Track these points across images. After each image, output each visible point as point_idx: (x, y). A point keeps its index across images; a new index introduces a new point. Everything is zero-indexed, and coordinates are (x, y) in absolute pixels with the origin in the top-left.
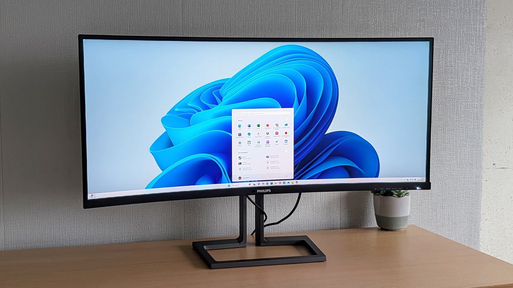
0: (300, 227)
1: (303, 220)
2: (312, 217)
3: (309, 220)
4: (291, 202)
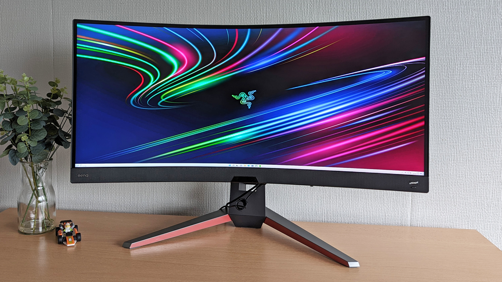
0: (359, 218)
1: (363, 210)
2: (374, 209)
3: (371, 211)
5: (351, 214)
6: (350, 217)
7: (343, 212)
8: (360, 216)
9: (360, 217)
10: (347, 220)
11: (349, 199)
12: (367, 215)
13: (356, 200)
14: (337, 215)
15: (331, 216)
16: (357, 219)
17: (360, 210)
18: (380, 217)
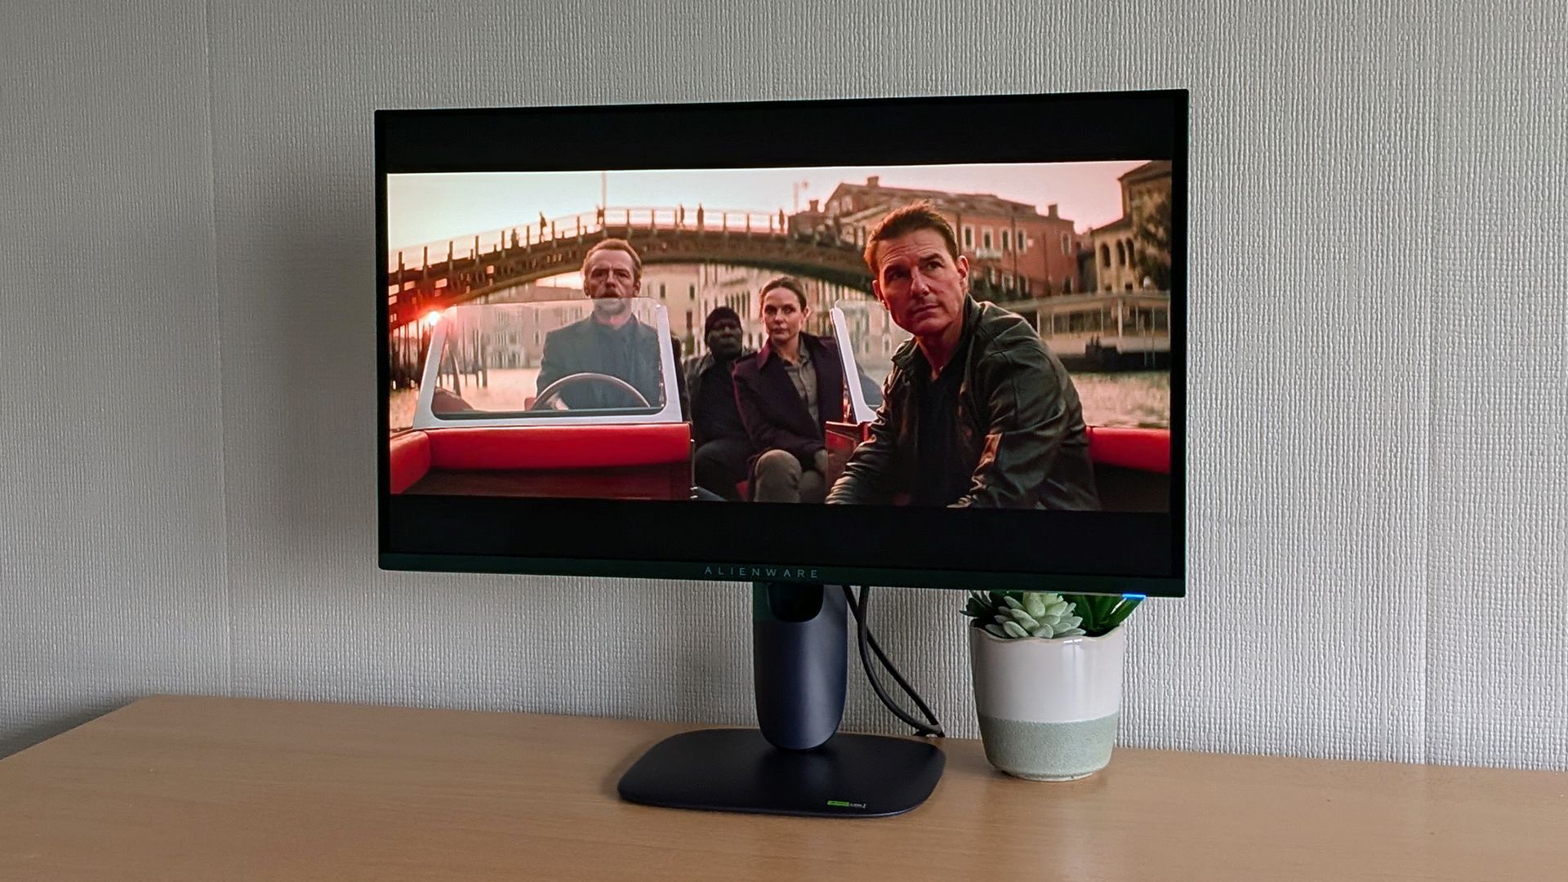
0: (1241, 735)
2: (1294, 702)
3: (1282, 712)
4: (1202, 631)
5: (1212, 720)
6: (1207, 730)
7: (1184, 711)
8: (1244, 726)
9: (1243, 731)
10: (1198, 742)
11: (1202, 665)
12: (1269, 724)
13: (1228, 669)
14: (1161, 723)
15: (1142, 726)
16: (1233, 736)
17: (1244, 705)
18: (1316, 732)
